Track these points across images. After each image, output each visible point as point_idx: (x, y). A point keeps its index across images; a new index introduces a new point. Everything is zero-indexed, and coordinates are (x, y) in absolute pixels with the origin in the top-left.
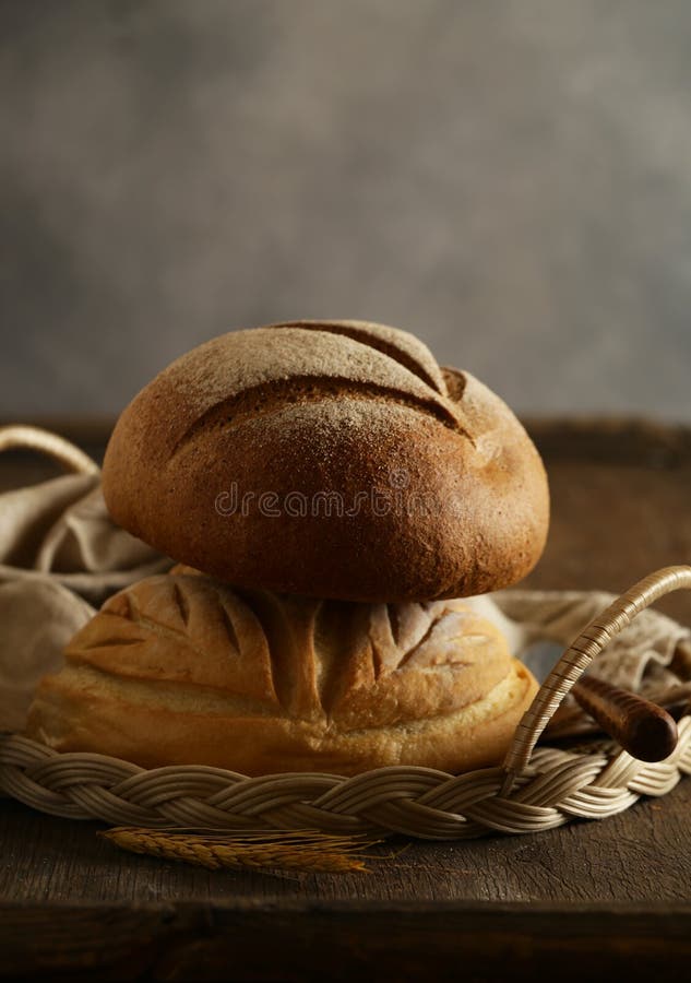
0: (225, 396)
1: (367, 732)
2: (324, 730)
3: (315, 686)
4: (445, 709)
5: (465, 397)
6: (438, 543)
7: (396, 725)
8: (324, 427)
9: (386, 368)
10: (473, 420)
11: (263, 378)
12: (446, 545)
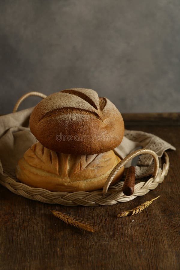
0: (49, 111)
1: (78, 181)
2: (68, 181)
3: (67, 172)
4: (95, 177)
5: (104, 110)
6: (91, 145)
7: (84, 180)
8: (67, 120)
9: (85, 105)
10: (104, 116)
11: (57, 107)
12: (93, 146)
